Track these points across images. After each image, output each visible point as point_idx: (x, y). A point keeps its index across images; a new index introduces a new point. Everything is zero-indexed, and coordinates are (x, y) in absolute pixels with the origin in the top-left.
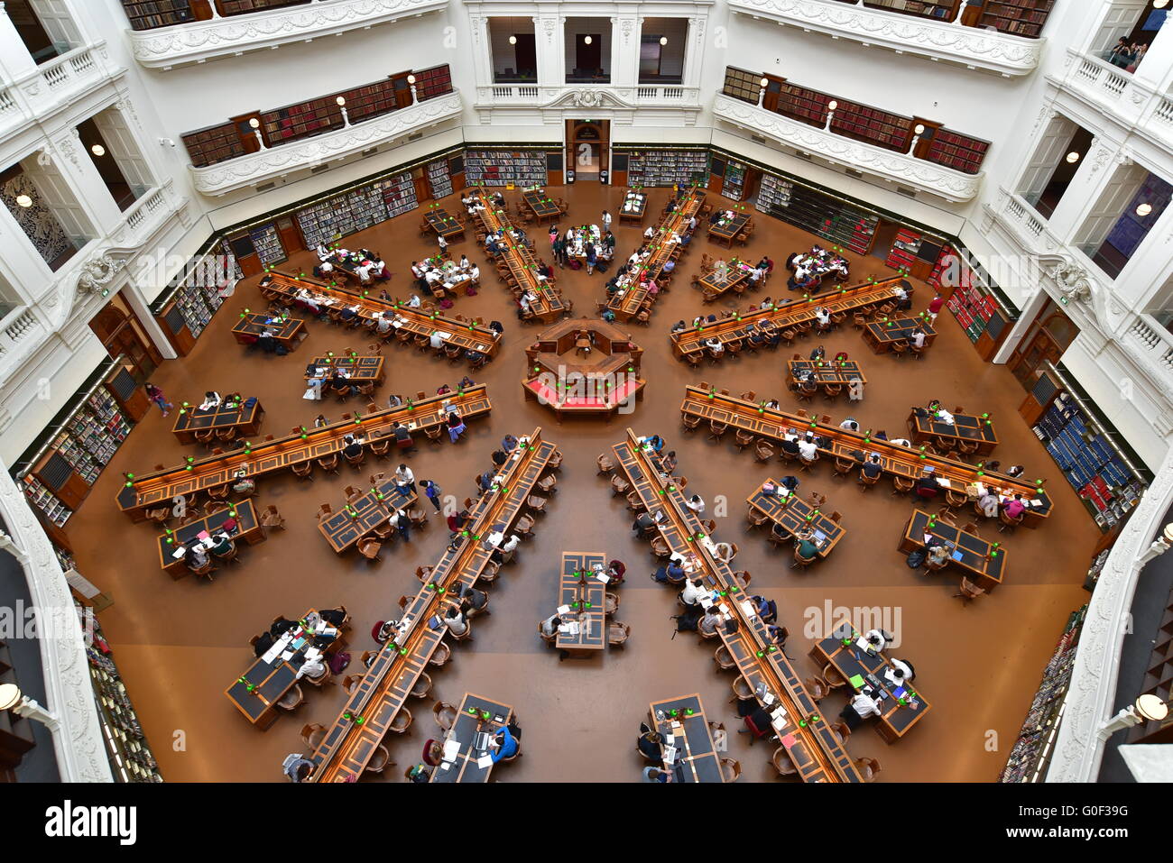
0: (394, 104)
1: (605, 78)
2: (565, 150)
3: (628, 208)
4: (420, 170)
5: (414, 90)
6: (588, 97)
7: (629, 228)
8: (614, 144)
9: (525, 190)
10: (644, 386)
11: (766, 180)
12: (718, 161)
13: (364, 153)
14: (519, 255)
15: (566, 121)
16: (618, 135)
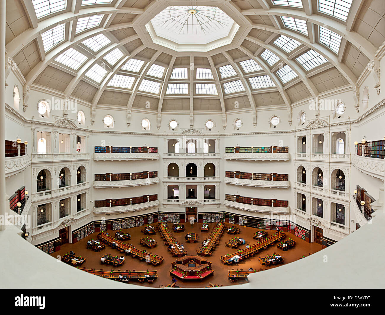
0: (143, 201)
1: (196, 198)
2: (185, 214)
3: (203, 227)
4: (146, 218)
5: (148, 199)
6: (191, 202)
7: (204, 233)
8: (199, 213)
9: (174, 224)
10: (214, 272)
11: (240, 218)
12: (227, 216)
13: (133, 211)
14: (171, 239)
15: (186, 208)
16: (199, 211)
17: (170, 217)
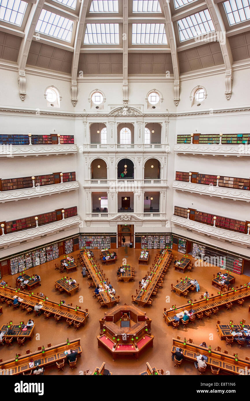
0: (55, 219)
1: (132, 211)
2: (117, 235)
3: (142, 256)
4: (61, 244)
5: (63, 215)
6: (126, 217)
7: (143, 265)
8: (136, 233)
9: (102, 250)
10: (153, 338)
11: (194, 245)
12: (175, 239)
13: (41, 237)
14: (98, 276)
15: (118, 225)
16: (137, 230)
17: (96, 240)
